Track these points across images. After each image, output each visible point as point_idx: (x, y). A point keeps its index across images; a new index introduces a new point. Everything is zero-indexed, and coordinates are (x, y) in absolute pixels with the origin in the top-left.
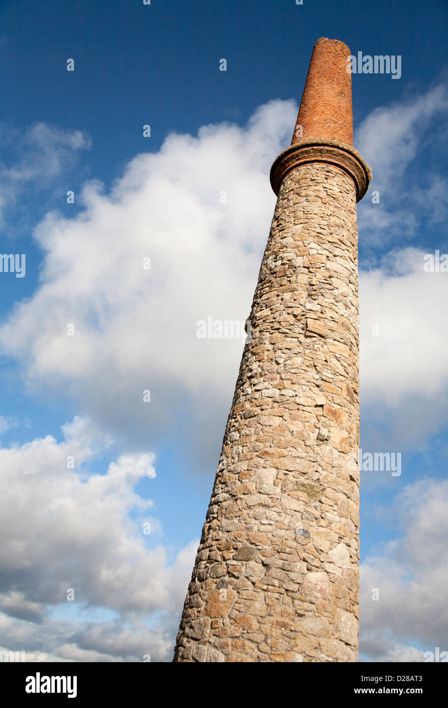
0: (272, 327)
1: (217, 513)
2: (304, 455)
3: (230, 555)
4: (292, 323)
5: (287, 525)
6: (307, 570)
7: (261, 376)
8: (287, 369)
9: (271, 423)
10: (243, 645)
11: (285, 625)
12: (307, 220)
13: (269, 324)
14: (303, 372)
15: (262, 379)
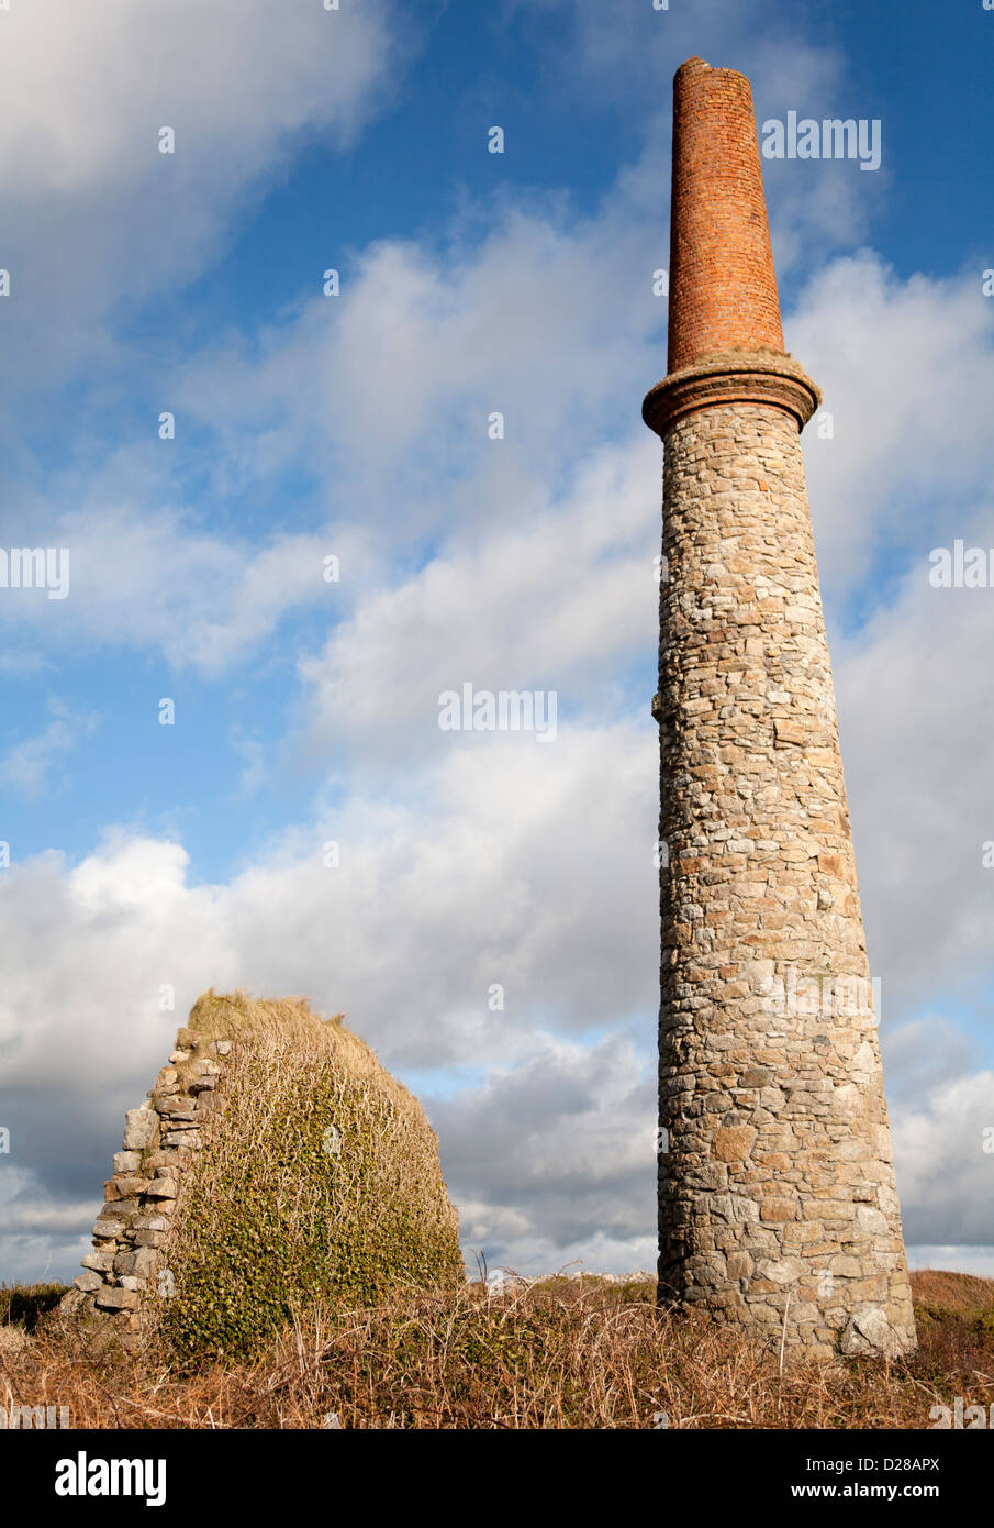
0: (721, 735)
1: (693, 1024)
2: (806, 933)
3: (732, 1081)
4: (753, 729)
5: (802, 1032)
6: (835, 1085)
7: (721, 818)
8: (760, 807)
9: (753, 893)
10: (779, 1189)
11: (822, 1157)
12: (742, 530)
13: (714, 729)
14: (783, 809)
15: (722, 823)
